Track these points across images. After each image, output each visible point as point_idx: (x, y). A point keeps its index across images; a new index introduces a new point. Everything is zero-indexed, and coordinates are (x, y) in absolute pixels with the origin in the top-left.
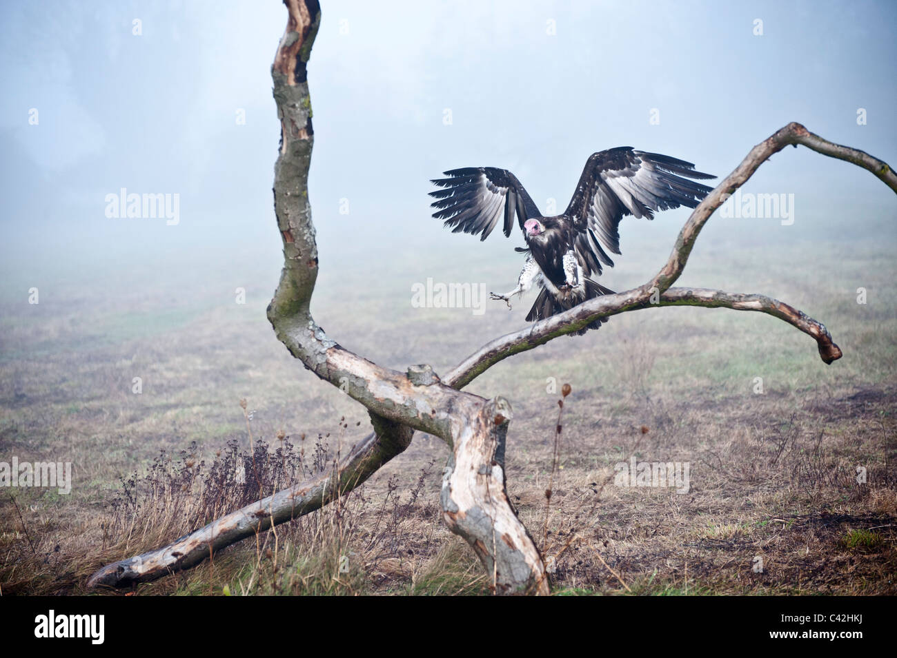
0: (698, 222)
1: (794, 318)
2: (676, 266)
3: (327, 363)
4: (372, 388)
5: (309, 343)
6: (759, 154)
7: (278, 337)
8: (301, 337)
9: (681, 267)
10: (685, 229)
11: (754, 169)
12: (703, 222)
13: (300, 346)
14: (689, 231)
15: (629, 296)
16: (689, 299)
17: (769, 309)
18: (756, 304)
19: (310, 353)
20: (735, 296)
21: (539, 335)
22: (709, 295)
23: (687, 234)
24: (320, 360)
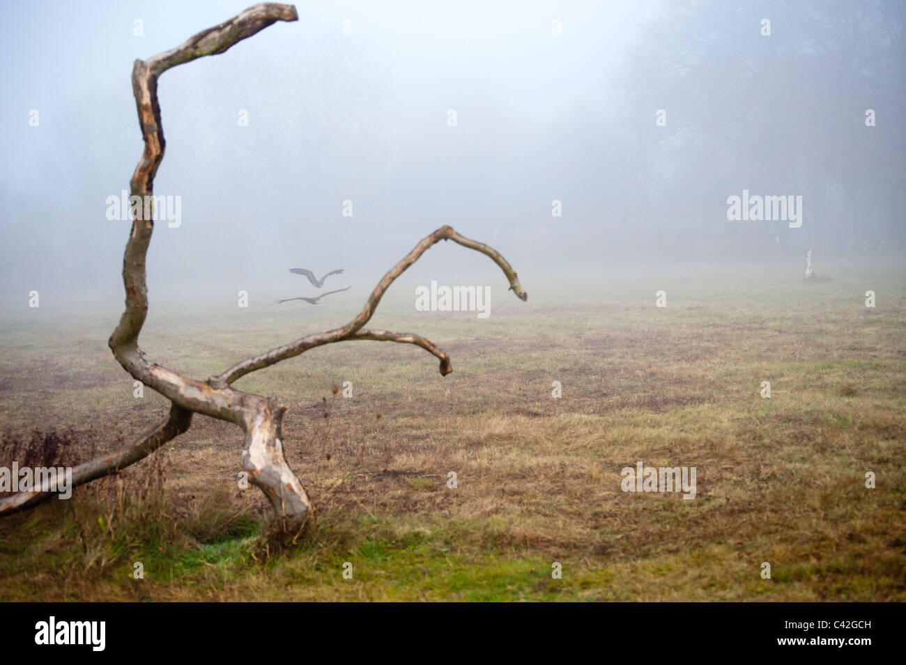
0: (384, 286)
1: (431, 348)
2: (368, 314)
3: (151, 375)
4: (182, 391)
5: (138, 362)
6: (425, 245)
7: (116, 358)
8: (132, 359)
9: (371, 314)
10: (376, 290)
11: (420, 254)
12: (387, 286)
13: (132, 364)
14: (379, 291)
15: (335, 333)
16: (369, 336)
17: (418, 343)
18: (410, 339)
19: (139, 369)
20: (397, 334)
21: (273, 359)
22: (381, 333)
23: (377, 294)
24: (145, 373)
